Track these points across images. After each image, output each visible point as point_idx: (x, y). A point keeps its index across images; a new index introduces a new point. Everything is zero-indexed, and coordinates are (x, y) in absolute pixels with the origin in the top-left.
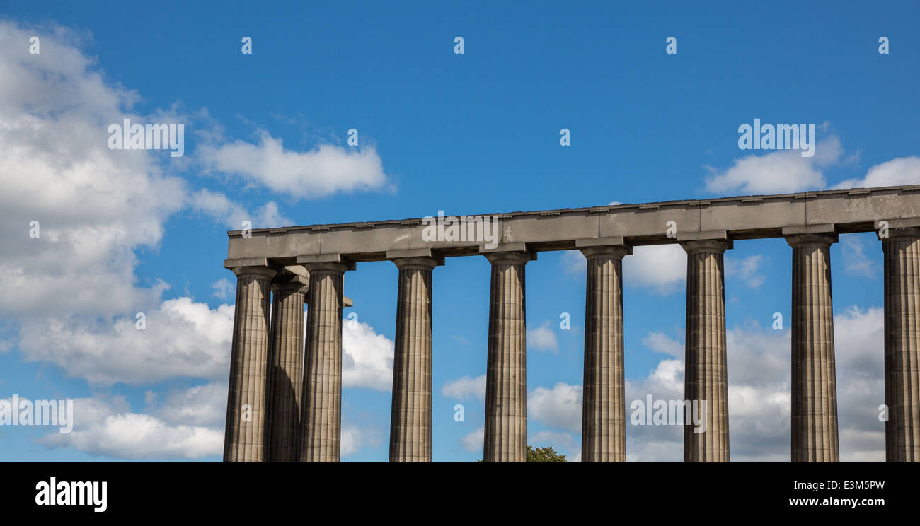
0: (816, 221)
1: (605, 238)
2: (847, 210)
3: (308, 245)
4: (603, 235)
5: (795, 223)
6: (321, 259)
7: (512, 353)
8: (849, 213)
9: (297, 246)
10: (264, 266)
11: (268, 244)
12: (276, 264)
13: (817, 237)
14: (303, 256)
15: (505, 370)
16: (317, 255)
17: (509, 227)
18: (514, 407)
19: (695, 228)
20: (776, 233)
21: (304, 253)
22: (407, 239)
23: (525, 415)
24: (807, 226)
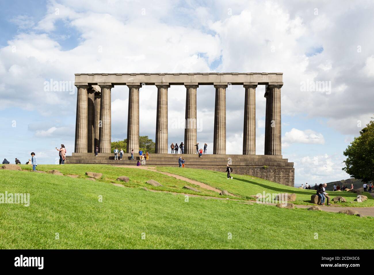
0: (253, 81)
1: (193, 83)
2: (261, 79)
3: (101, 80)
4: (192, 82)
5: (247, 82)
6: (105, 84)
7: (165, 115)
8: (262, 79)
9: (97, 79)
10: (87, 85)
11: (88, 78)
12: (90, 84)
13: (253, 86)
14: (100, 83)
15: (163, 120)
16: (104, 83)
17: (164, 78)
18: (165, 131)
19: (219, 81)
20: (242, 84)
21: (100, 82)
22: (132, 80)
23: (167, 133)
24: (250, 83)
